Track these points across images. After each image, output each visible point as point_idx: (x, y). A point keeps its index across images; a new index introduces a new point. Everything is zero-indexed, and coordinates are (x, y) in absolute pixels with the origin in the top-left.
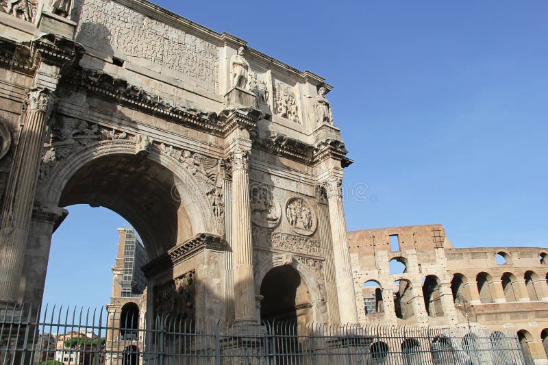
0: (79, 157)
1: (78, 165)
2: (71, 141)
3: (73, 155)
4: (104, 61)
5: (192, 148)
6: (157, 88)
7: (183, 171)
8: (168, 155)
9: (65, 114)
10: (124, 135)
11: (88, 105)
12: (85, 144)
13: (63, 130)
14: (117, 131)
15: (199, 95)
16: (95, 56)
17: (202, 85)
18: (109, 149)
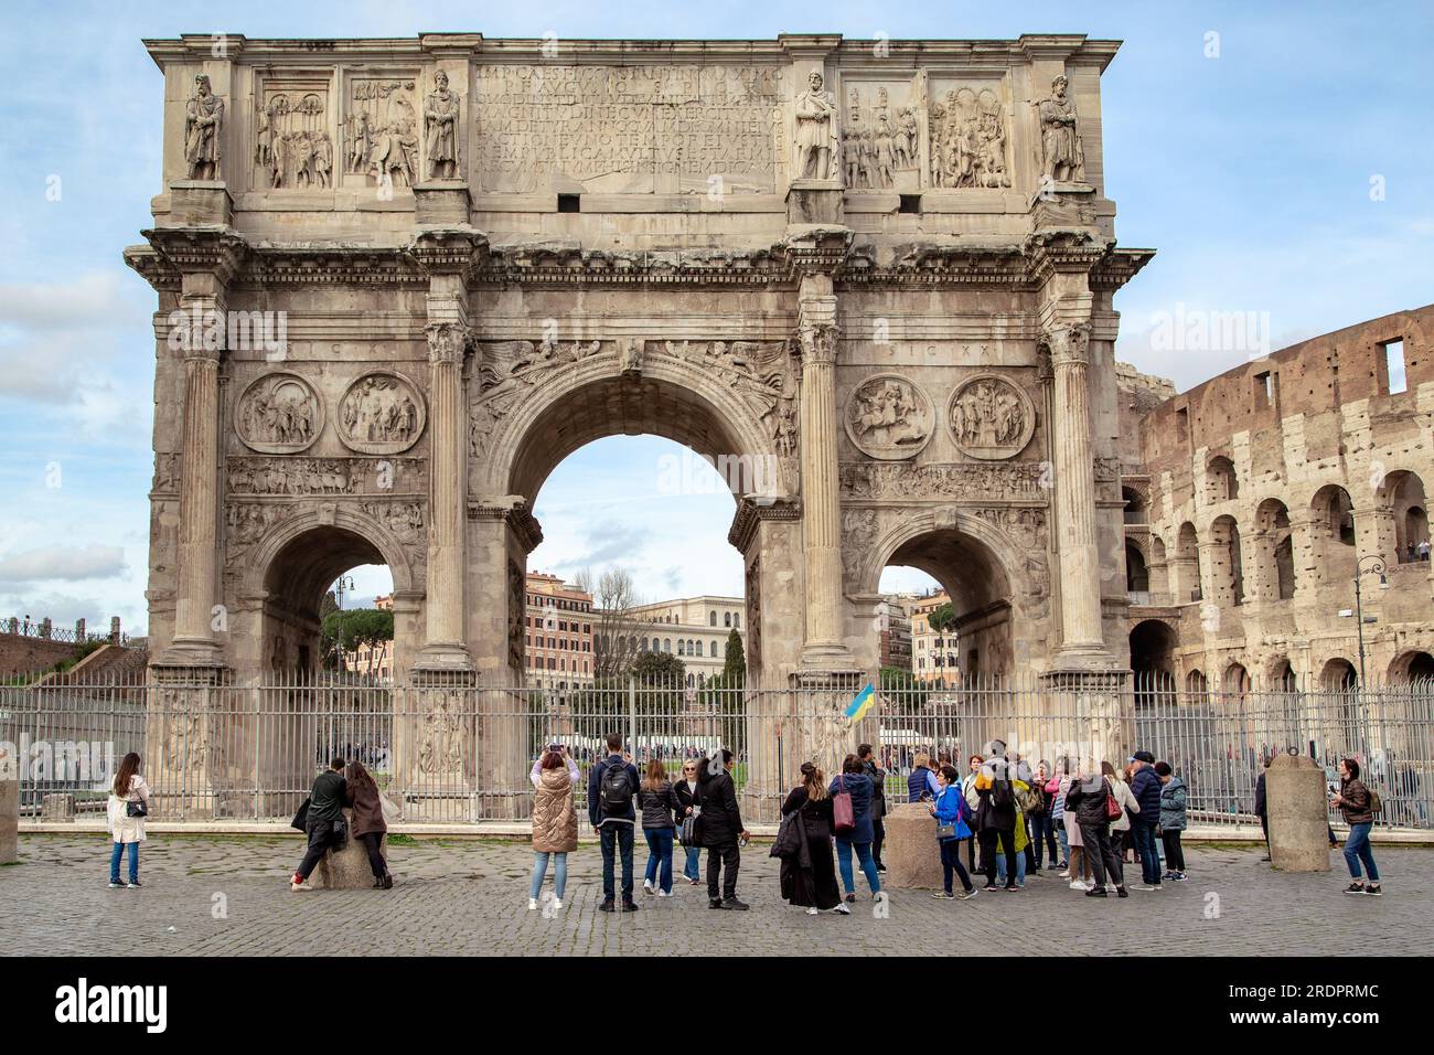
0: (527, 406)
1: (527, 421)
2: (510, 383)
3: (516, 406)
4: (541, 213)
5: (728, 334)
6: (648, 231)
7: (712, 385)
8: (681, 360)
9: (495, 337)
10: (595, 347)
11: (527, 310)
12: (532, 381)
13: (496, 365)
14: (582, 342)
15: (737, 213)
16: (523, 210)
17: (745, 186)
18: (573, 380)
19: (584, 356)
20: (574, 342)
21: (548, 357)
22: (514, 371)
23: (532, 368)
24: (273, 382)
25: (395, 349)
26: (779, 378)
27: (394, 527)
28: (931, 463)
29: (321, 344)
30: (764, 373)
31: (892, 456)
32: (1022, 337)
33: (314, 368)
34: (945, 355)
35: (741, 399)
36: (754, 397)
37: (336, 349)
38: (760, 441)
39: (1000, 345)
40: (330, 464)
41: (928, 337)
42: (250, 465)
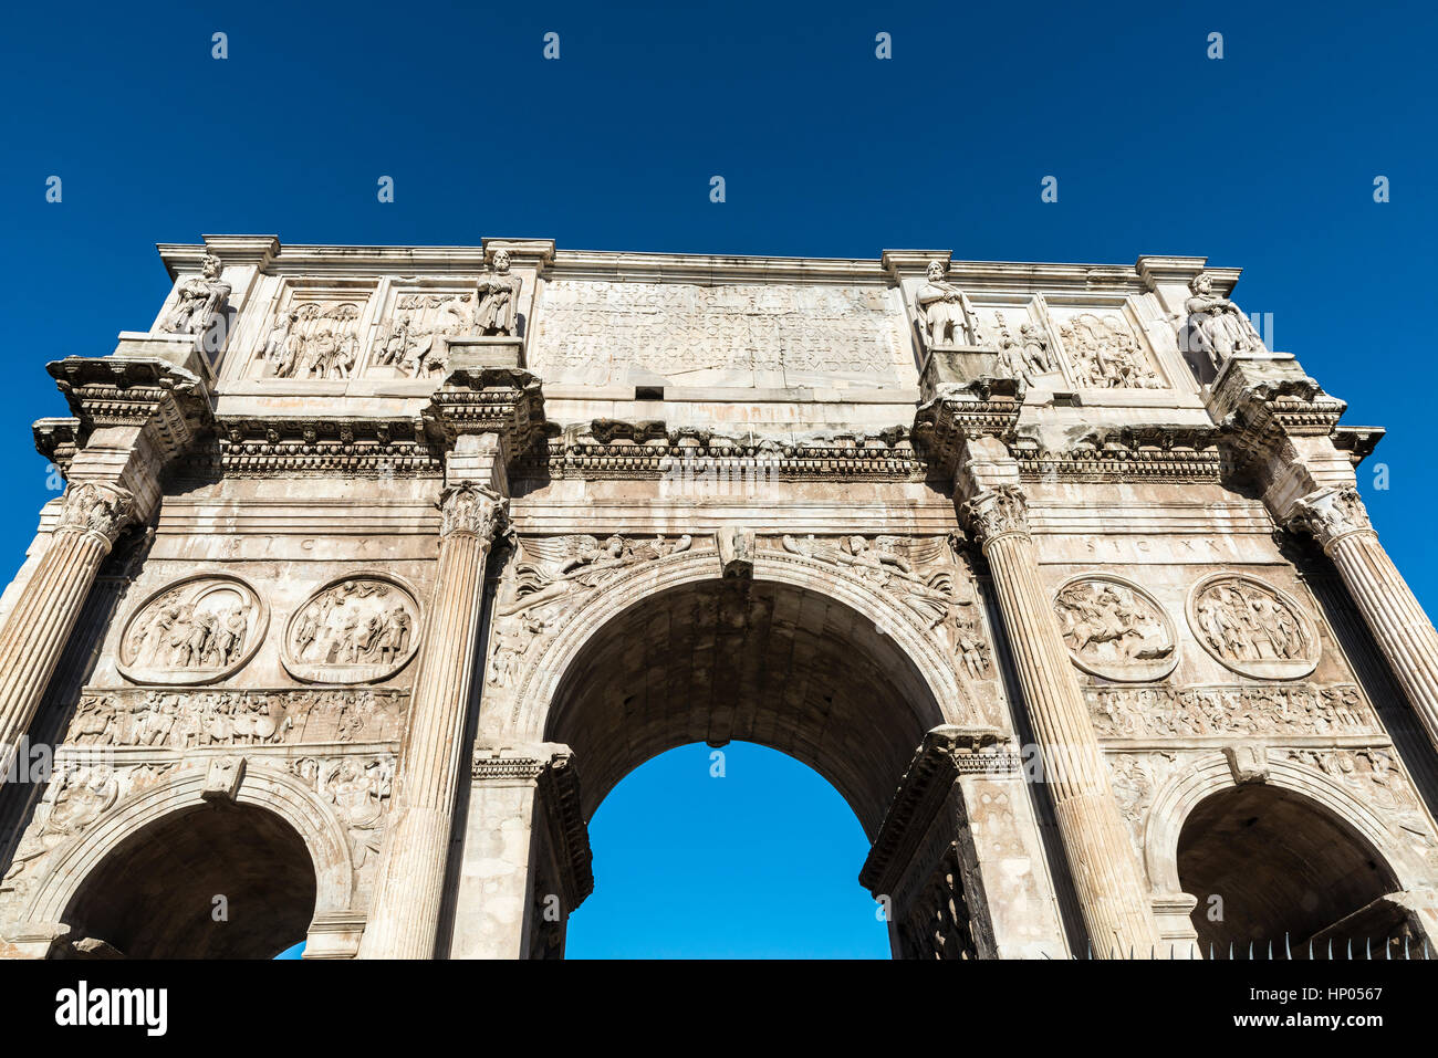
0: (583, 615)
2: (561, 585)
3: (567, 615)
4: (614, 400)
5: (868, 526)
6: (750, 419)
7: (853, 587)
8: (807, 558)
9: (542, 530)
10: (686, 541)
11: (589, 499)
12: (593, 582)
13: (541, 566)
14: (667, 536)
15: (859, 403)
16: (590, 396)
17: (864, 382)
18: (654, 582)
19: (670, 553)
20: (654, 536)
21: (618, 555)
22: (566, 572)
23: (592, 568)
24: (198, 586)
25: (395, 545)
26: (946, 578)
27: (339, 799)
28: (1192, 685)
29: (285, 539)
30: (925, 573)
31: (1135, 676)
32: (1253, 530)
33: (268, 569)
34: (1161, 549)
35: (898, 604)
36: (917, 602)
37: (307, 545)
38: (936, 659)
39: (1228, 540)
40: (257, 700)
41: (1132, 530)
42: (117, 703)
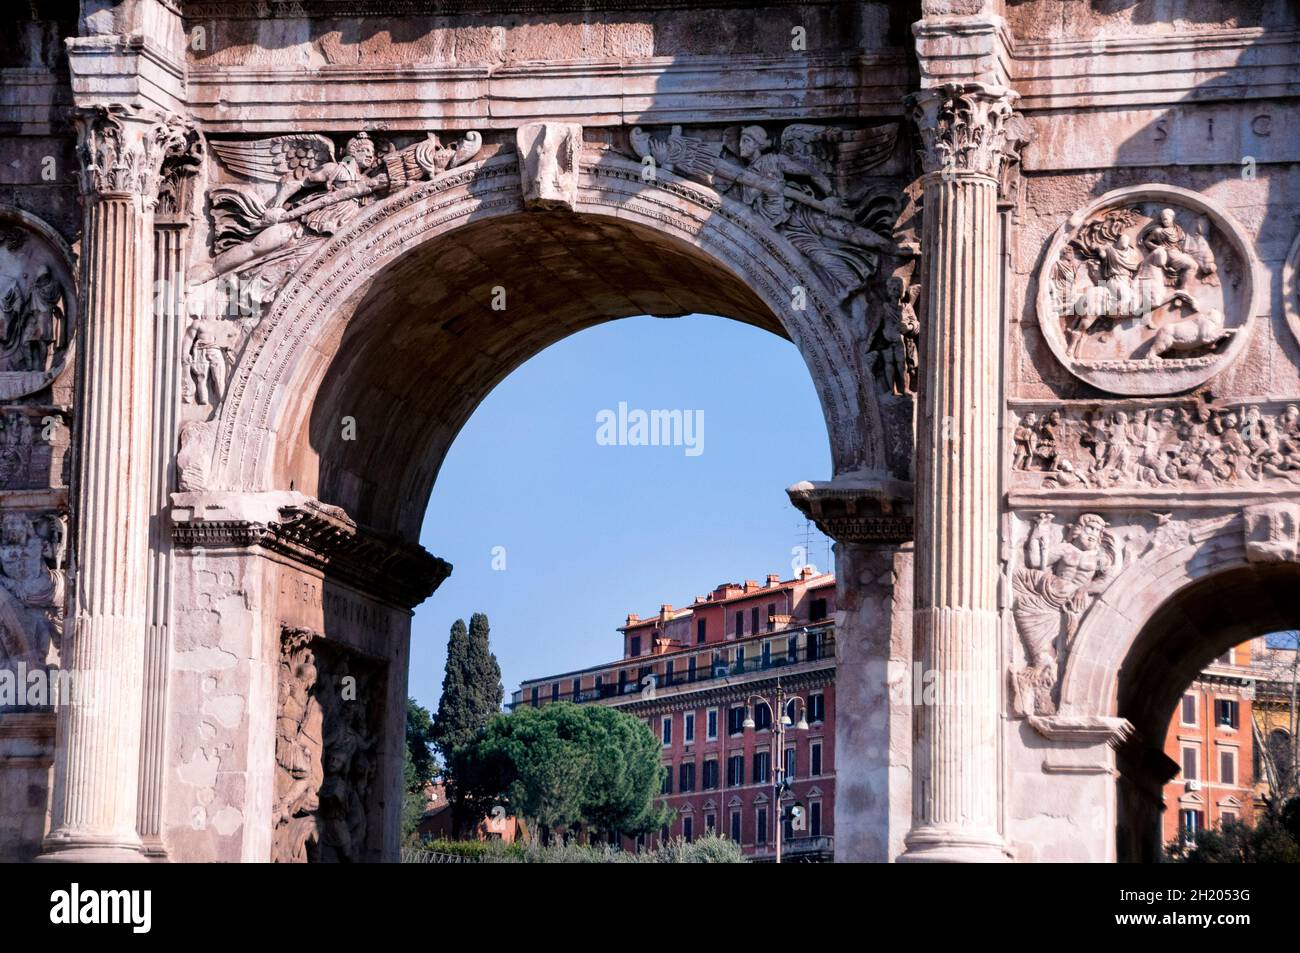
3: (290, 287)
5: (772, 106)
9: (247, 128)
10: (471, 144)
14: (442, 134)
18: (421, 223)
19: (448, 168)
20: (422, 136)
23: (327, 198)
31: (1147, 385)
35: (794, 258)
38: (837, 358)
